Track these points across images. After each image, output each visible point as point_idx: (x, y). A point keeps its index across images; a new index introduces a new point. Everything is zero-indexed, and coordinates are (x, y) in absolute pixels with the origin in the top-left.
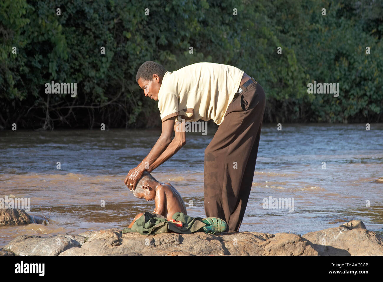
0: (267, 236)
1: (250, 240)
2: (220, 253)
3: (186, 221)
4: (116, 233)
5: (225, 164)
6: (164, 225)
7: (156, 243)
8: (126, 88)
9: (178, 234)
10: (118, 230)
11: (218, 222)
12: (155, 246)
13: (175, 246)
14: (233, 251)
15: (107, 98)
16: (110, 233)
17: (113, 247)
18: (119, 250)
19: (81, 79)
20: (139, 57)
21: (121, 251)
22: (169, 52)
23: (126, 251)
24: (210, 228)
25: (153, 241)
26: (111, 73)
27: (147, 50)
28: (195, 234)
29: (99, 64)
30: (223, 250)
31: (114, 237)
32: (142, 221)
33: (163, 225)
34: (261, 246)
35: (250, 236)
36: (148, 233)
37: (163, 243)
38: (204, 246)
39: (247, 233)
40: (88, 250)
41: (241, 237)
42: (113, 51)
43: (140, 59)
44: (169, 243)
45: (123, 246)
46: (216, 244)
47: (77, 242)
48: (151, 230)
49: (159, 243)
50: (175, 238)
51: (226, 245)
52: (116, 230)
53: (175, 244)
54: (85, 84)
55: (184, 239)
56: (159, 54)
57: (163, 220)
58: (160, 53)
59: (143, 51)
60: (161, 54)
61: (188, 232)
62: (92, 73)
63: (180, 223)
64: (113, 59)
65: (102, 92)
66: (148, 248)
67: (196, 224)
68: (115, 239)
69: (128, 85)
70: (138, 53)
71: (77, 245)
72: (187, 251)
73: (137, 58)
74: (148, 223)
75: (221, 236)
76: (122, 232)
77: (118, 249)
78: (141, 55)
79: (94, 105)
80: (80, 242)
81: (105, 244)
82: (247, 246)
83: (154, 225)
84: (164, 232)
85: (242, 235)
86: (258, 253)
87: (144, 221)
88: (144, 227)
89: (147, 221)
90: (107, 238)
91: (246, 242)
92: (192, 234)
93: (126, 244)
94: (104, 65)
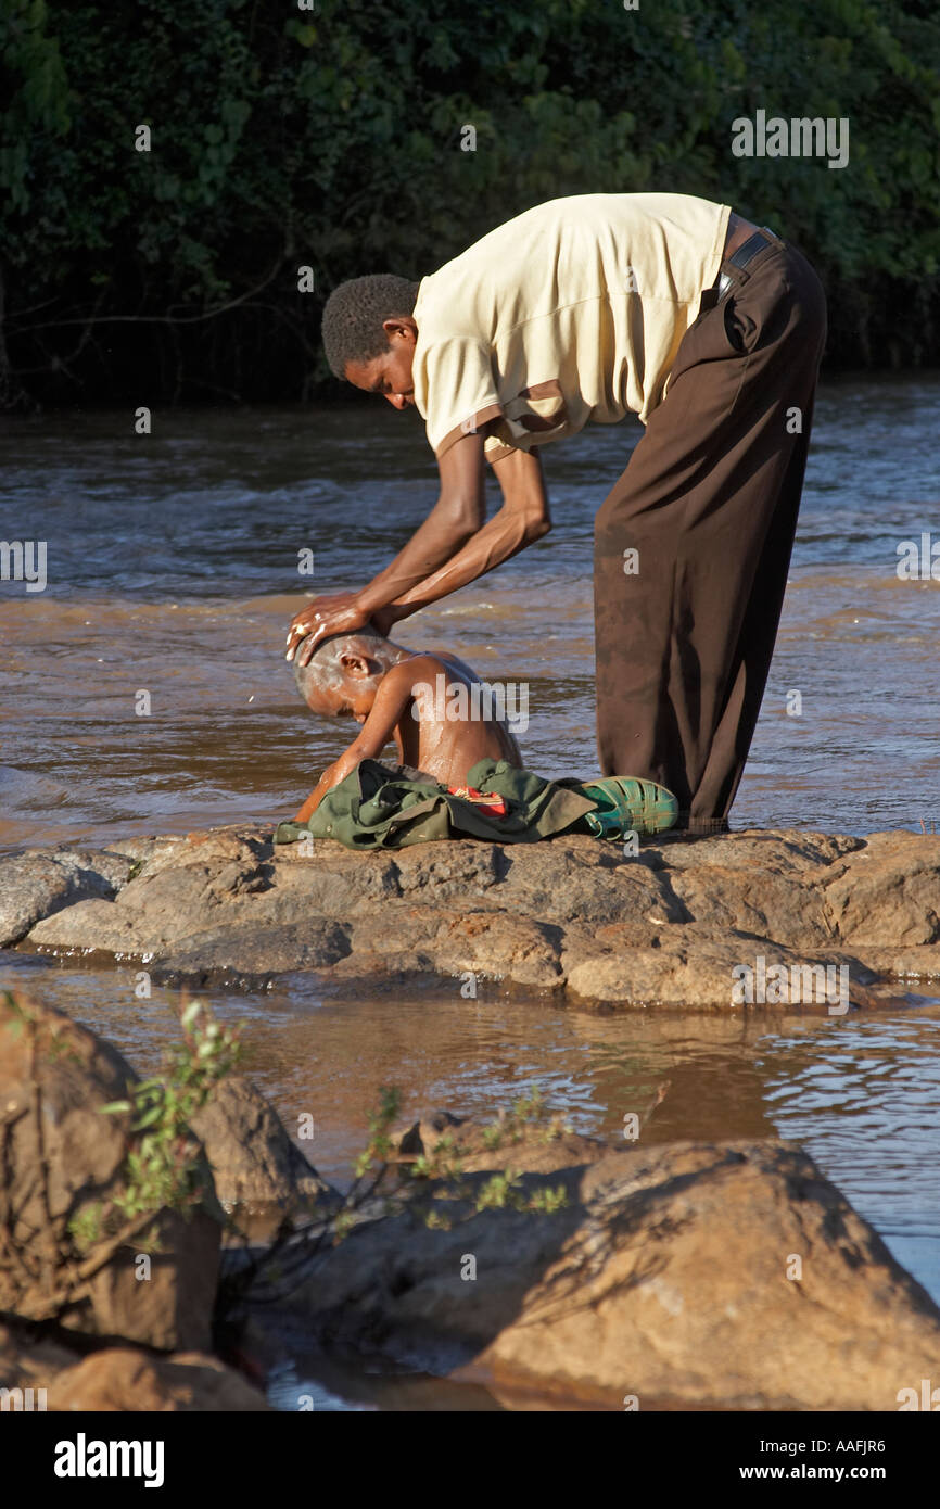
0: (835, 845)
1: (770, 864)
2: (654, 915)
3: (521, 792)
4: (252, 844)
5: (675, 565)
6: (436, 809)
7: (403, 882)
8: (299, 243)
9: (491, 844)
10: (257, 831)
11: (642, 793)
12: (400, 892)
13: (480, 892)
14: (701, 905)
15: (227, 285)
16: (227, 844)
17: (238, 899)
18: (262, 910)
19: (126, 211)
20: (347, 122)
21: (271, 912)
22: (467, 101)
23: (288, 913)
24: (614, 819)
25: (393, 872)
26: (242, 187)
27: (379, 92)
28: (555, 842)
29: (196, 147)
30: (666, 905)
31: (243, 859)
32: (350, 797)
33: (430, 809)
34: (813, 885)
35: (770, 845)
36: (374, 840)
37: (432, 881)
38: (589, 890)
39: (759, 833)
40: (144, 912)
41: (733, 853)
42: (249, 99)
43: (352, 128)
44: (457, 880)
45: (276, 895)
46: (638, 879)
47: (100, 878)
48: (384, 828)
49: (414, 882)
50: (477, 860)
51: (675, 883)
52: (251, 832)
53: (477, 885)
54: (142, 228)
55: (512, 861)
56: (426, 109)
57: (431, 792)
58: (430, 105)
59: (364, 96)
60: (436, 107)
61: (527, 834)
62: (169, 188)
63: (496, 802)
64: (248, 128)
65: (206, 262)
66: (375, 899)
67: (559, 804)
68: (247, 866)
69: (308, 231)
70: (345, 105)
71: (102, 889)
72: (524, 908)
73: (340, 127)
74: (374, 802)
75: (657, 849)
76: (275, 837)
77: (257, 905)
78: (357, 113)
79: (175, 314)
80: (114, 879)
81: (209, 887)
82: (757, 886)
83: (397, 809)
84: (435, 838)
85: (739, 844)
86: (799, 912)
87: (359, 794)
88: (356, 819)
89: (367, 795)
90: (214, 864)
91: (754, 871)
92: (545, 843)
93: (290, 884)
94: (212, 155)
